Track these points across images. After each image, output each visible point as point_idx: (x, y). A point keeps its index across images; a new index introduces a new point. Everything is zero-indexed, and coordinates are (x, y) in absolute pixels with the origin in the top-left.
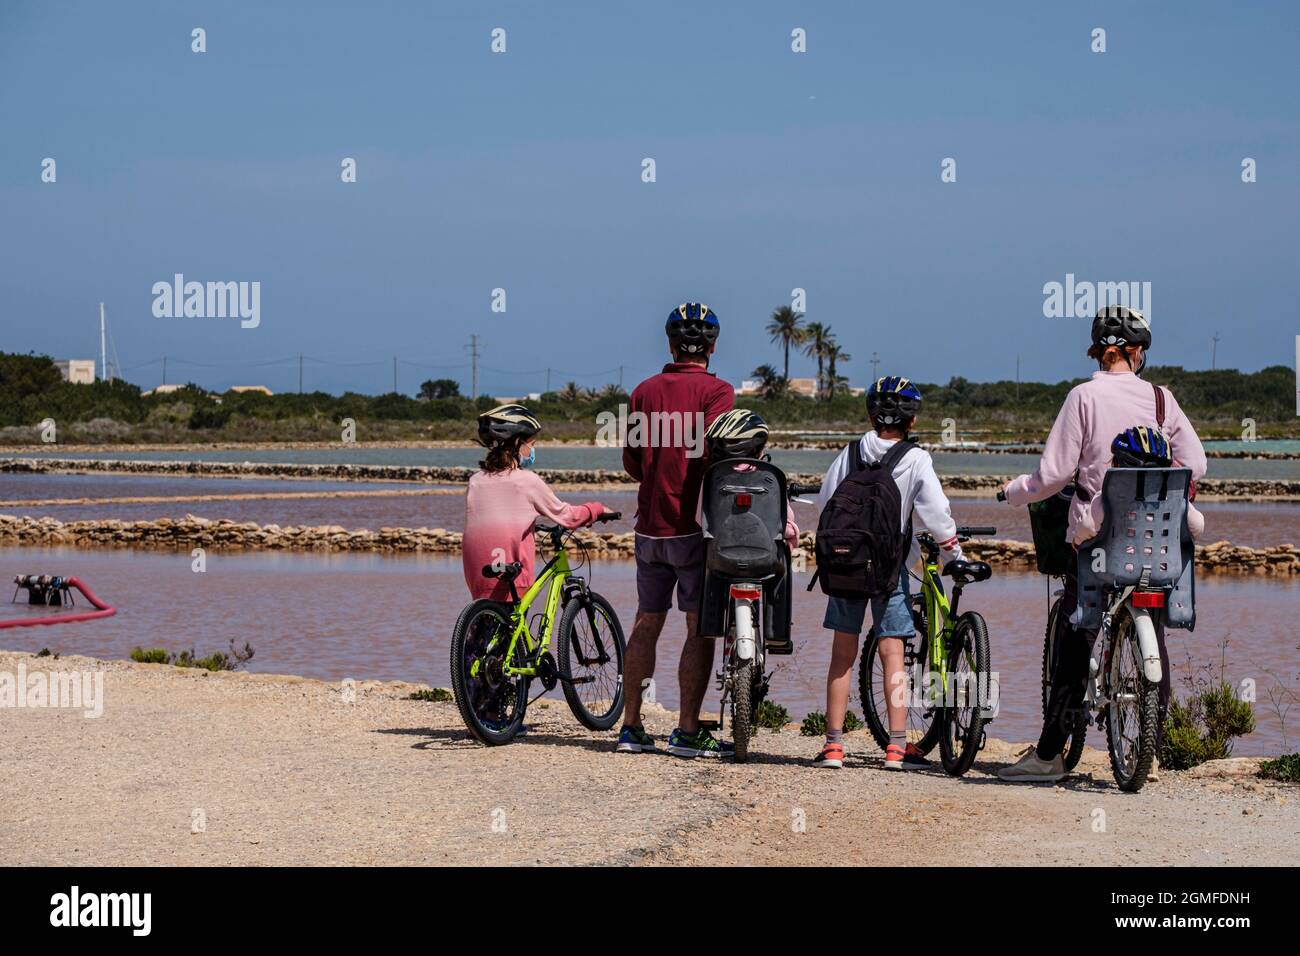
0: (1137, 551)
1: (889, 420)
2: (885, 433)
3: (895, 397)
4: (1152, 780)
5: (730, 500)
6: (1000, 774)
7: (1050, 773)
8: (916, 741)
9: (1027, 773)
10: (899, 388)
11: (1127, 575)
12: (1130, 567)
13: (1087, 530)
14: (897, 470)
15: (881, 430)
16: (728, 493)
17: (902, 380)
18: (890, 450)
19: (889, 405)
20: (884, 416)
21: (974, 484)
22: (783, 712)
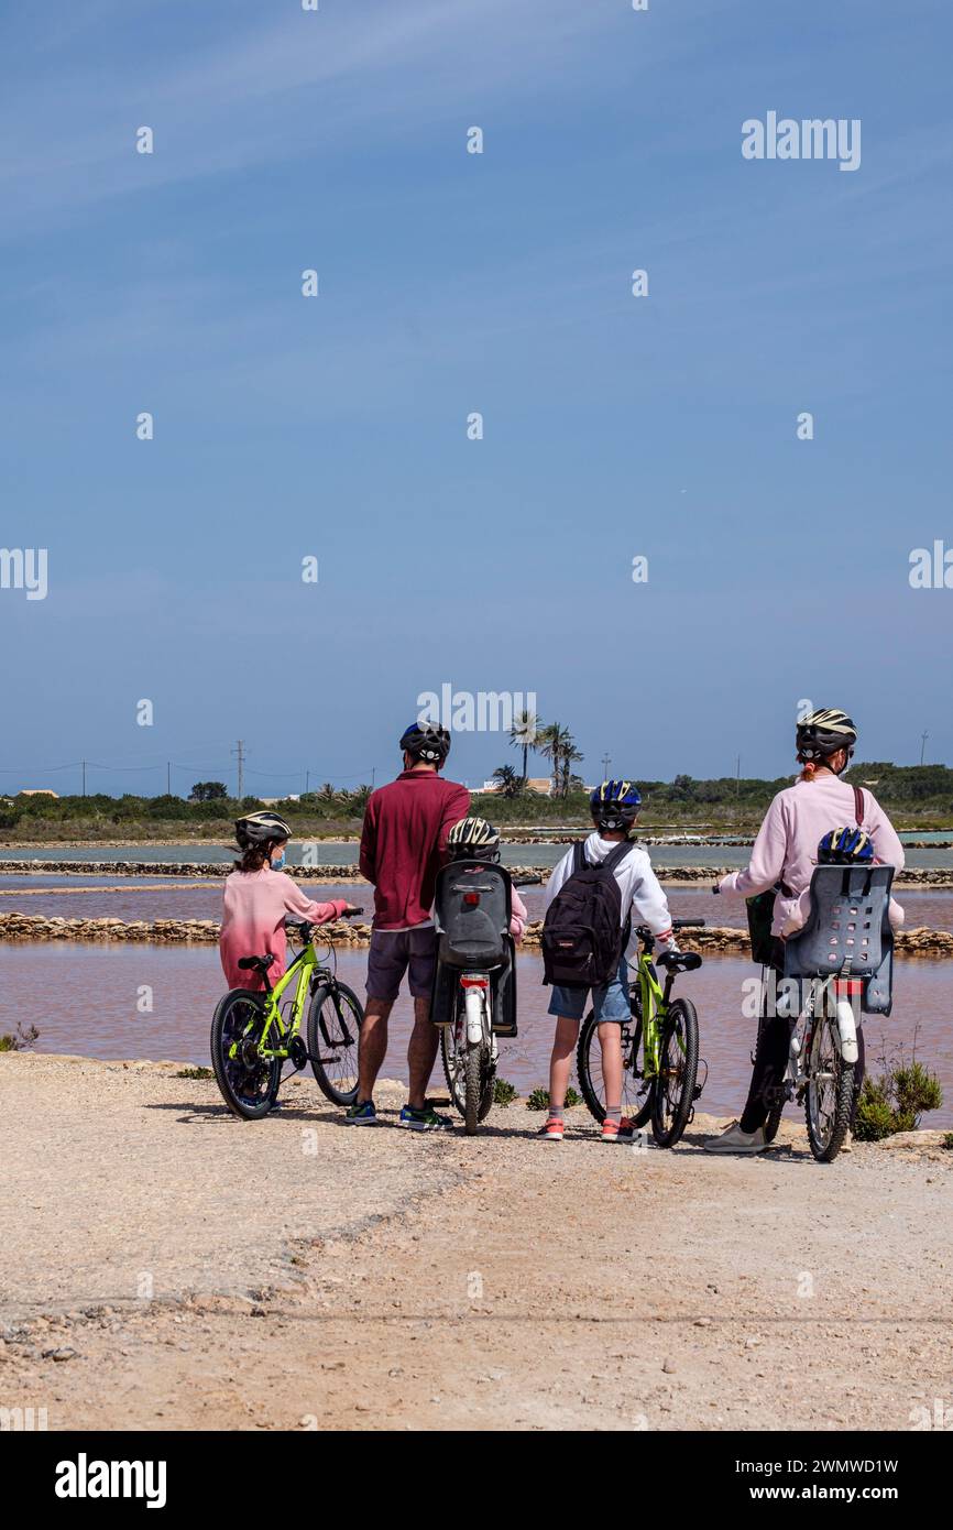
0: (840, 942)
1: (611, 825)
2: (607, 835)
3: (618, 804)
4: (845, 1151)
5: (459, 899)
6: (707, 1145)
7: (752, 1145)
8: (631, 1116)
9: (731, 1145)
10: (621, 796)
11: (831, 965)
12: (833, 957)
13: (795, 922)
14: (618, 869)
15: (604, 832)
16: (458, 892)
17: (625, 785)
18: (612, 851)
19: (612, 813)
20: (608, 821)
21: (695, 875)
22: (511, 1089)
